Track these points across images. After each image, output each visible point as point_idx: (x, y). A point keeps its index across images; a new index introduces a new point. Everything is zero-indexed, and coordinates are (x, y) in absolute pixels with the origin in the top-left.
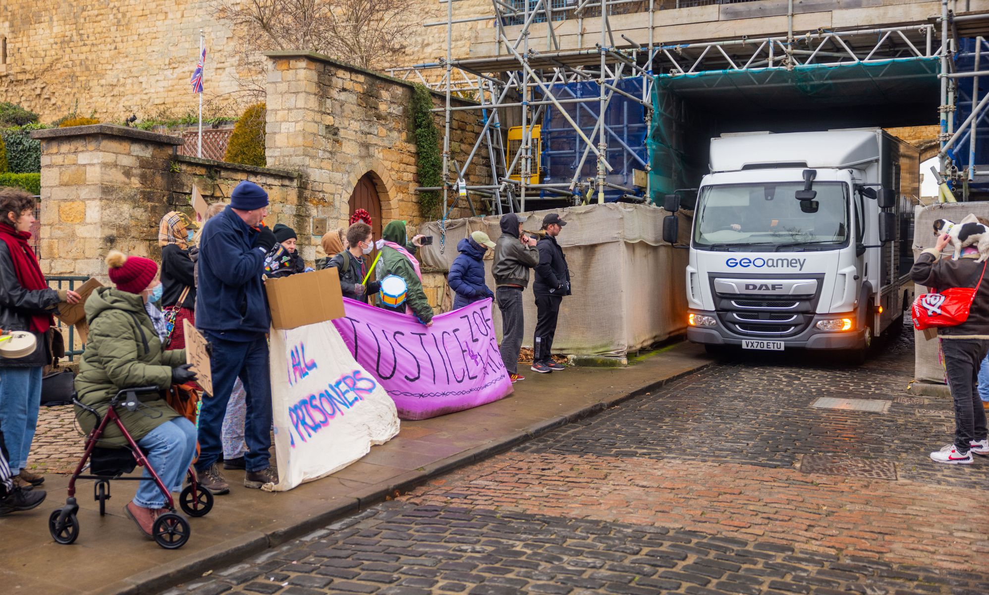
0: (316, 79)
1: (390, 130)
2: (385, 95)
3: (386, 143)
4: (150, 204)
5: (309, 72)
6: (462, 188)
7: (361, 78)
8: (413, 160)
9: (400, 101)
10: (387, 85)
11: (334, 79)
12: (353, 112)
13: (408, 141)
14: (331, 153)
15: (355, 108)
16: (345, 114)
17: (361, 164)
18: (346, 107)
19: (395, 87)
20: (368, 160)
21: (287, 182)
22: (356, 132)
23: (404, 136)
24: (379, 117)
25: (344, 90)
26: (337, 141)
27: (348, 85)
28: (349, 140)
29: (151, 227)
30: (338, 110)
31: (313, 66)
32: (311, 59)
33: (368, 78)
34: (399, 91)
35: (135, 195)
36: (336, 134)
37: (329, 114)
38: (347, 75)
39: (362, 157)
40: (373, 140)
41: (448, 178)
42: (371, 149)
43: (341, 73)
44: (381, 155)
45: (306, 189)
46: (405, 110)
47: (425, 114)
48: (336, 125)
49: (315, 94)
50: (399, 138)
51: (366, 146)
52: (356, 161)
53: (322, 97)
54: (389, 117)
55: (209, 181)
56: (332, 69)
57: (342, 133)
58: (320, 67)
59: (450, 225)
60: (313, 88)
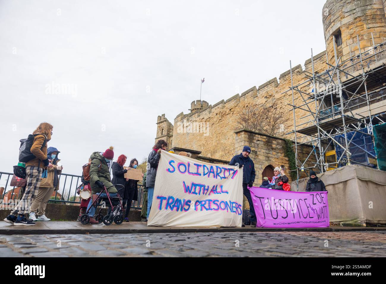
0: (248, 137)
1: (278, 153)
2: (274, 142)
3: (276, 157)
5: (245, 135)
6: (302, 169)
7: (265, 137)
8: (287, 162)
9: (280, 144)
10: (275, 140)
11: (254, 137)
12: (262, 147)
13: (285, 156)
14: (254, 158)
15: (263, 146)
16: (259, 147)
17: (266, 162)
18: (259, 145)
19: (278, 140)
20: (269, 161)
22: (264, 153)
23: (283, 155)
24: (273, 149)
25: (259, 140)
26: (257, 155)
27: (260, 139)
28: (261, 155)
30: (256, 146)
31: (246, 133)
32: (245, 131)
33: (267, 137)
34: (280, 141)
36: (256, 153)
37: (253, 147)
38: (260, 136)
39: (266, 161)
40: (269, 155)
41: (298, 166)
42: (270, 158)
43: (257, 136)
44: (274, 160)
46: (283, 147)
47: (290, 148)
48: (256, 150)
49: (248, 141)
50: (281, 156)
51: (268, 157)
52: (264, 161)
53: (250, 142)
54: (276, 149)
56: (254, 134)
57: (258, 153)
58: (249, 134)
59: (299, 181)
60: (247, 140)
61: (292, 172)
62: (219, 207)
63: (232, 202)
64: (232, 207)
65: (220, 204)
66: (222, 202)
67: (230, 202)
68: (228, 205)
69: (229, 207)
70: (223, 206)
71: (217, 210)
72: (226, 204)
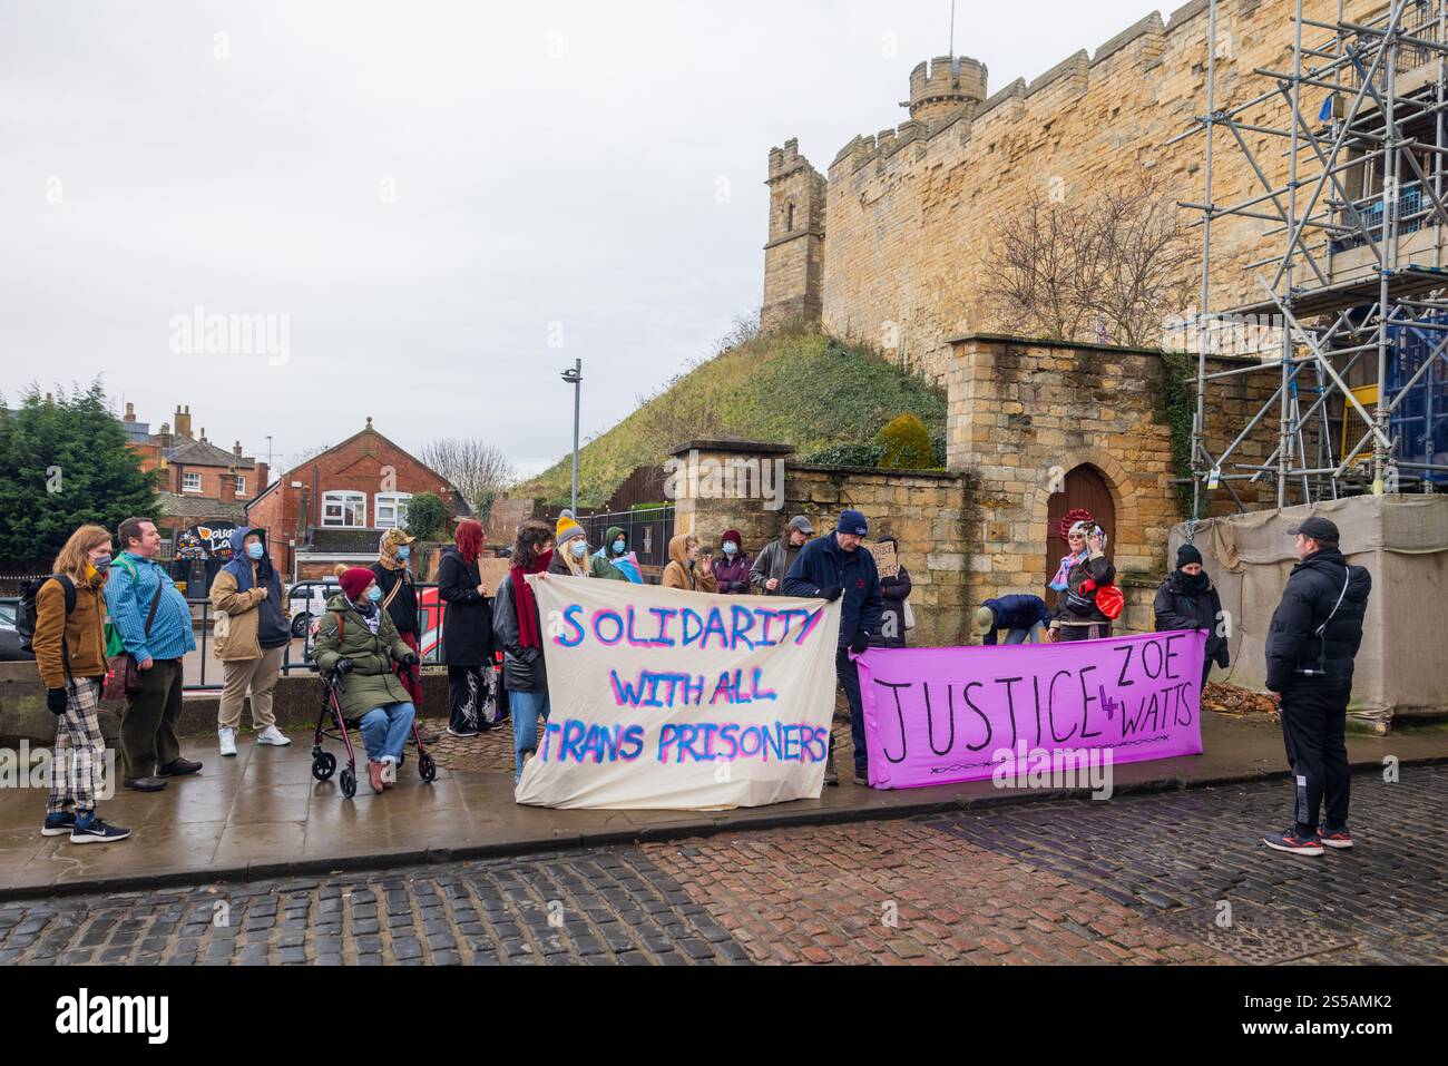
0: (992, 362)
1: (1124, 411)
2: (1111, 368)
3: (1115, 427)
4: (754, 514)
5: (981, 357)
6: (1215, 479)
7: (1070, 354)
8: (1166, 445)
9: (1140, 374)
10: (1116, 357)
11: (1023, 361)
12: (1055, 395)
13: (1157, 421)
14: (1017, 446)
15: (1058, 390)
16: (1043, 398)
17: (1069, 455)
18: (1042, 391)
19: (1130, 358)
20: (1080, 451)
21: (946, 484)
22: (1061, 418)
23: (1149, 416)
24: (1102, 397)
25: (1041, 370)
26: (1028, 432)
27: (1047, 363)
28: (1048, 429)
29: (756, 537)
30: (1029, 393)
31: (988, 348)
32: (983, 340)
33: (1080, 353)
34: (1140, 362)
35: (738, 506)
36: (1028, 423)
37: (1015, 401)
38: (1046, 352)
39: (1070, 448)
40: (1086, 425)
41: (1198, 465)
42: (1088, 438)
43: (1033, 352)
44: (1105, 444)
45: (976, 489)
46: (1151, 386)
47: (1179, 386)
48: (1026, 413)
49: (991, 380)
50: (1138, 420)
51: (1080, 434)
52: (1059, 453)
53: (1002, 382)
54: (1120, 396)
55: (832, 487)
56: (1019, 348)
57: (1036, 421)
58: (1001, 349)
59: (1198, 527)
60: (989, 373)
61: (1179, 484)
62: (739, 747)
63: (785, 724)
64: (783, 744)
65: (743, 738)
66: (751, 729)
67: (778, 726)
68: (770, 738)
69: (773, 743)
70: (749, 743)
71: (731, 756)
72: (762, 735)
